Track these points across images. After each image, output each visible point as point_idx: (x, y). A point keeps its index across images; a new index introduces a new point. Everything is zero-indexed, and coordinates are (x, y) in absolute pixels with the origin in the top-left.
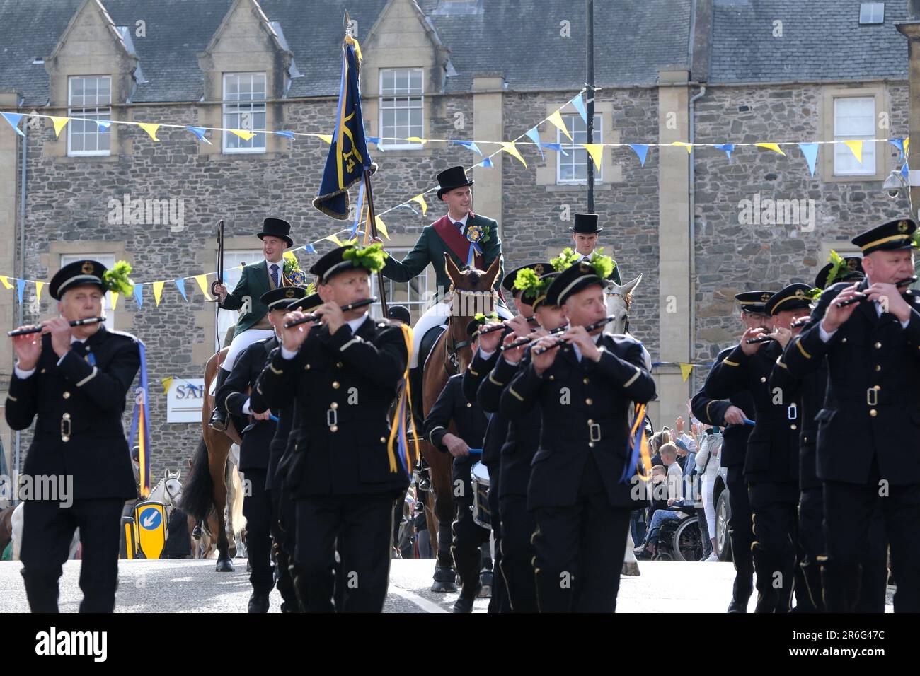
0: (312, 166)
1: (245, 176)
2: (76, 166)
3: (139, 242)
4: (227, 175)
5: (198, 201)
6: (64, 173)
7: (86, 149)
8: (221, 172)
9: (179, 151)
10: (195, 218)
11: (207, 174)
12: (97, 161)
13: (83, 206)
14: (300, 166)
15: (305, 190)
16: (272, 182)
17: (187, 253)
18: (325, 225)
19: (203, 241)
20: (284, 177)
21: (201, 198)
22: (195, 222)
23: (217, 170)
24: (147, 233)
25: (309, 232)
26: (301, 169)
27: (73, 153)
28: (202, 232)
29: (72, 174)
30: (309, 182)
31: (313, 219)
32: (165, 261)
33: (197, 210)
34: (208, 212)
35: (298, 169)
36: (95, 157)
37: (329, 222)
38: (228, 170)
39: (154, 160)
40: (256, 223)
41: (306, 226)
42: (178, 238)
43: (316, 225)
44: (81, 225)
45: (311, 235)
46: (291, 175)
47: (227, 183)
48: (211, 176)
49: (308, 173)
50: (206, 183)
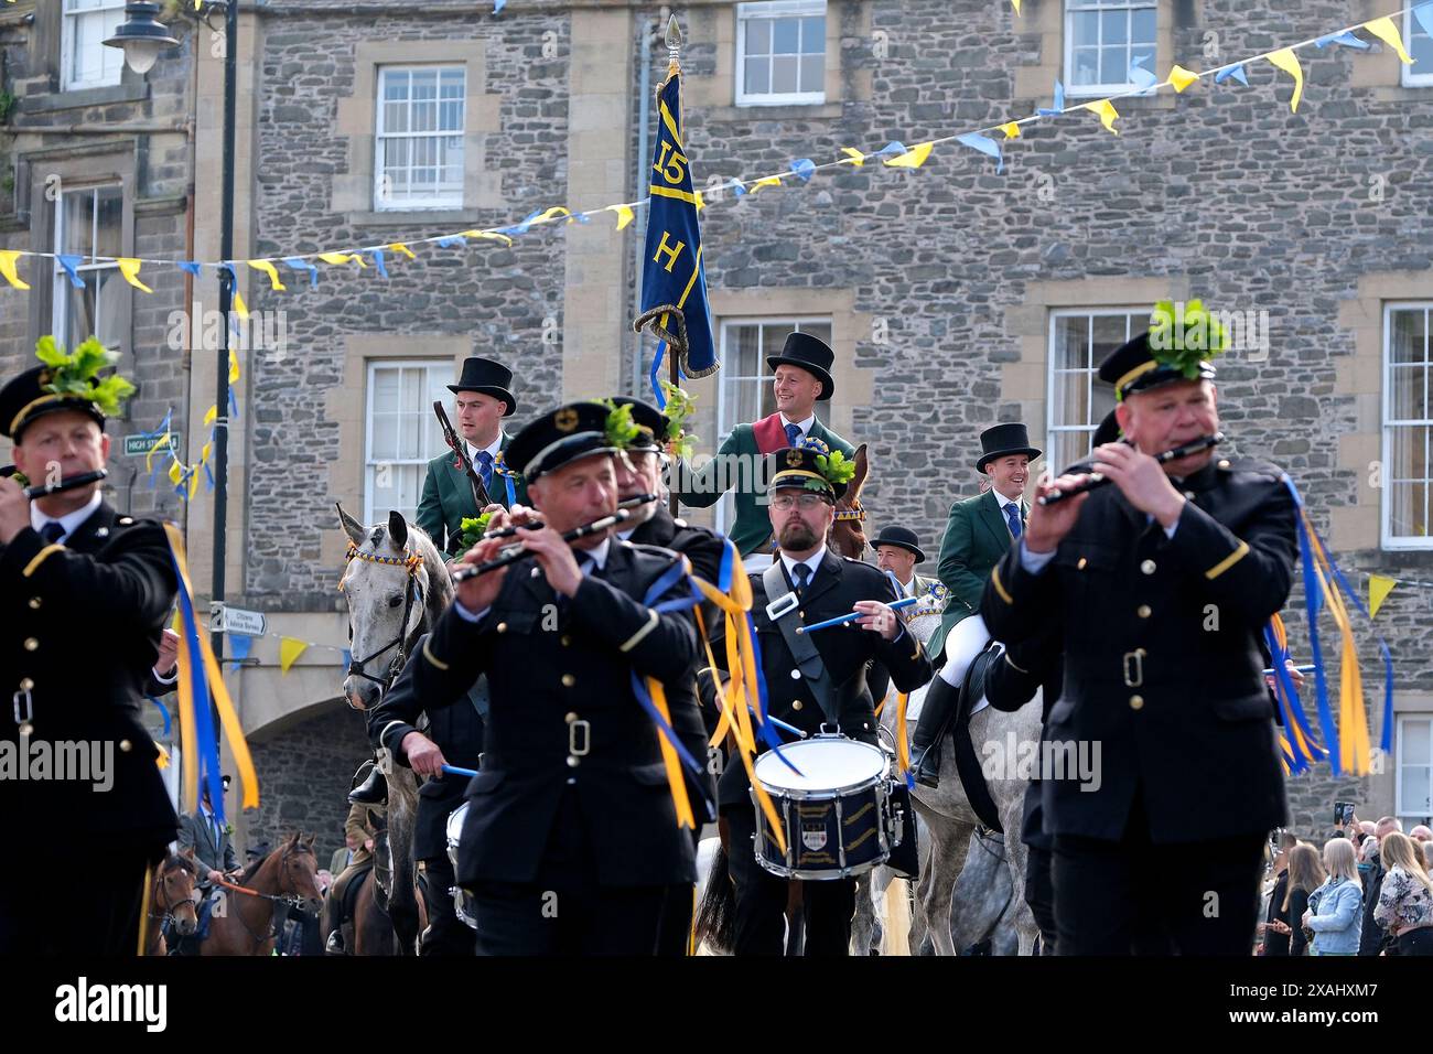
0: (1255, 123)
1: (1112, 147)
2: (752, 126)
3: (884, 291)
4: (1073, 143)
5: (1009, 200)
6: (726, 142)
7: (775, 91)
8: (1059, 137)
9: (970, 94)
10: (1003, 238)
11: (1030, 142)
12: (798, 116)
13: (767, 214)
14: (1230, 123)
15: (1239, 176)
16: (1169, 158)
17: (985, 314)
18: (1284, 251)
19: (1019, 288)
20: (1195, 148)
21: (1016, 193)
22: (1004, 246)
23: (1051, 133)
24: (901, 270)
25: (1249, 268)
26: (1234, 131)
27: (745, 100)
28: (1018, 269)
29: (745, 145)
30: (1250, 159)
31: (1258, 239)
32: (938, 330)
33: (1008, 220)
34: (1030, 225)
35: (1226, 130)
36: (793, 108)
37: (1291, 246)
38: (1074, 133)
39: (918, 113)
40: (1134, 248)
41: (1242, 253)
42: (966, 282)
43: (1263, 251)
44: (763, 254)
45: (1250, 273)
46: (1211, 144)
47: (1073, 161)
48: (1039, 148)
49: (1248, 137)
50: (1029, 162)
